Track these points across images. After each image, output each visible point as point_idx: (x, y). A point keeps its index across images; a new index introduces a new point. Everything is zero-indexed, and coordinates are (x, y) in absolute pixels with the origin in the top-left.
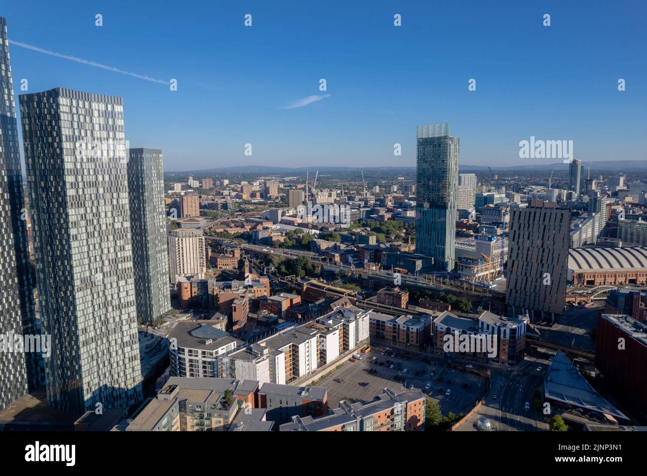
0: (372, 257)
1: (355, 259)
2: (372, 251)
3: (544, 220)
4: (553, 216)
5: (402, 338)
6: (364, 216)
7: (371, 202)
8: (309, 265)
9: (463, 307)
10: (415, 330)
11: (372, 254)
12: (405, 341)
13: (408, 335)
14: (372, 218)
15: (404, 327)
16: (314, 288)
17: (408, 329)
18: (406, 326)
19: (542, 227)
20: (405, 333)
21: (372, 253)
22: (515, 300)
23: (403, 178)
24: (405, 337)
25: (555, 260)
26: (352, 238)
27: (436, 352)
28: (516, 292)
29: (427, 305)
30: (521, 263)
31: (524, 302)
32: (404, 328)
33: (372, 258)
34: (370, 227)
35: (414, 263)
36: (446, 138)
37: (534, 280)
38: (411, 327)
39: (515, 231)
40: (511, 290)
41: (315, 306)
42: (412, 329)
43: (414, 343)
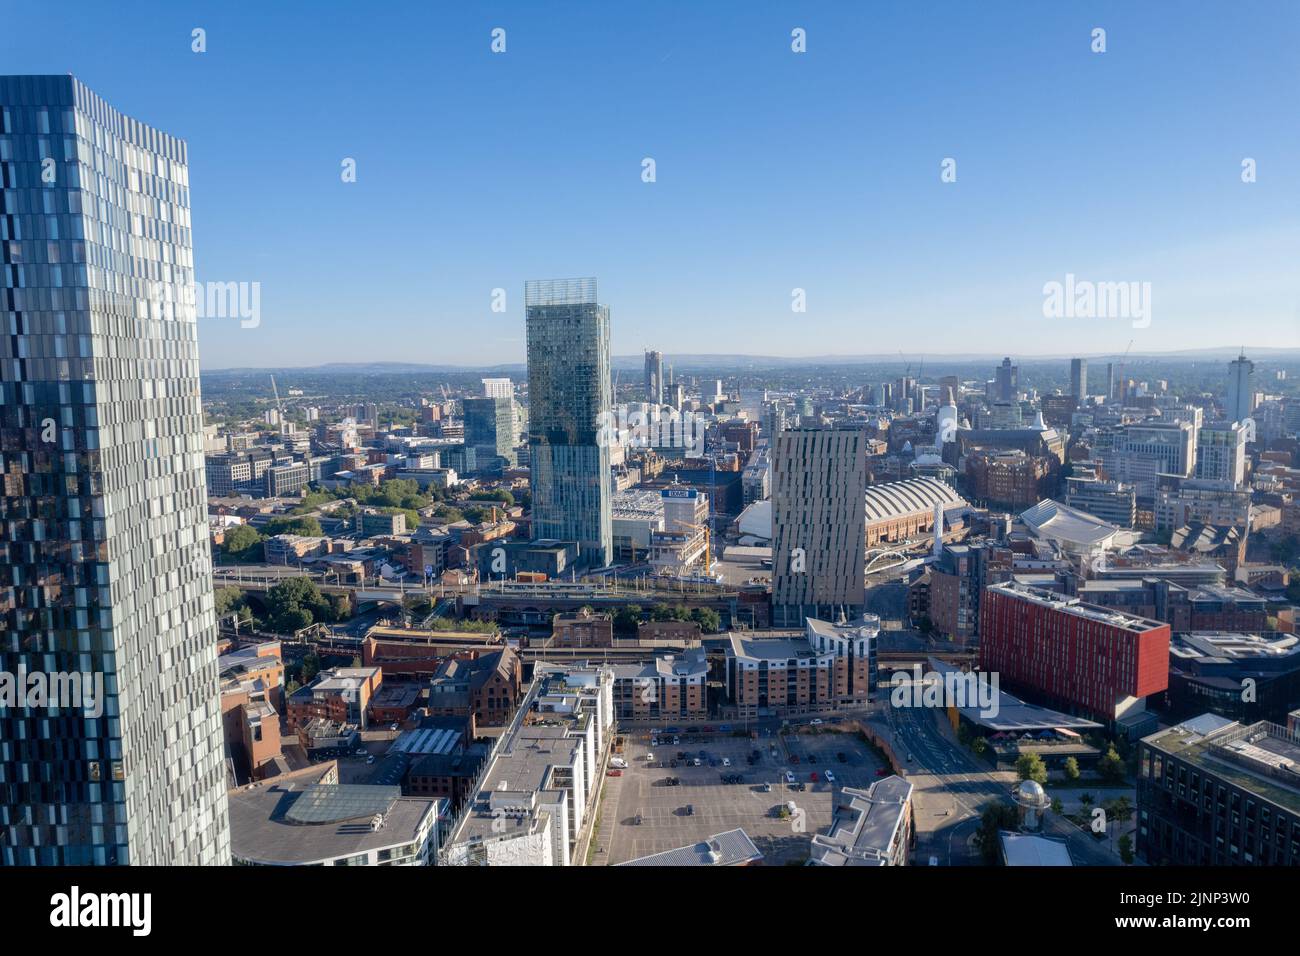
0: (439, 559)
1: (398, 568)
2: (440, 546)
3: (829, 451)
4: (843, 442)
5: (672, 704)
6: (319, 477)
7: (299, 444)
8: (318, 598)
9: (708, 624)
10: (698, 682)
11: (439, 553)
12: (678, 708)
13: (683, 697)
14: (339, 478)
15: (674, 680)
16: (396, 643)
17: (683, 681)
18: (678, 678)
19: (826, 462)
20: (678, 693)
21: (439, 550)
22: (788, 595)
23: (301, 392)
24: (678, 701)
25: (849, 514)
26: (343, 525)
27: (742, 714)
28: (790, 581)
29: (657, 632)
30: (795, 527)
31: (804, 595)
32: (674, 683)
33: (440, 561)
34: (354, 497)
35: (553, 557)
36: (592, 307)
37: (818, 553)
38: (689, 678)
39: (782, 473)
40: (781, 578)
41: (448, 681)
42: (692, 680)
43: (698, 707)
